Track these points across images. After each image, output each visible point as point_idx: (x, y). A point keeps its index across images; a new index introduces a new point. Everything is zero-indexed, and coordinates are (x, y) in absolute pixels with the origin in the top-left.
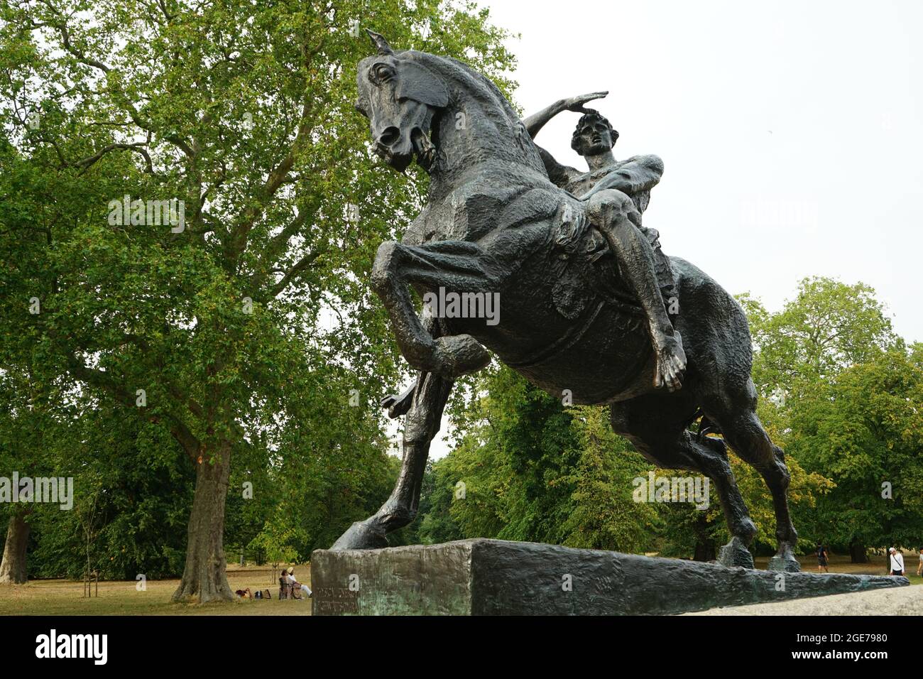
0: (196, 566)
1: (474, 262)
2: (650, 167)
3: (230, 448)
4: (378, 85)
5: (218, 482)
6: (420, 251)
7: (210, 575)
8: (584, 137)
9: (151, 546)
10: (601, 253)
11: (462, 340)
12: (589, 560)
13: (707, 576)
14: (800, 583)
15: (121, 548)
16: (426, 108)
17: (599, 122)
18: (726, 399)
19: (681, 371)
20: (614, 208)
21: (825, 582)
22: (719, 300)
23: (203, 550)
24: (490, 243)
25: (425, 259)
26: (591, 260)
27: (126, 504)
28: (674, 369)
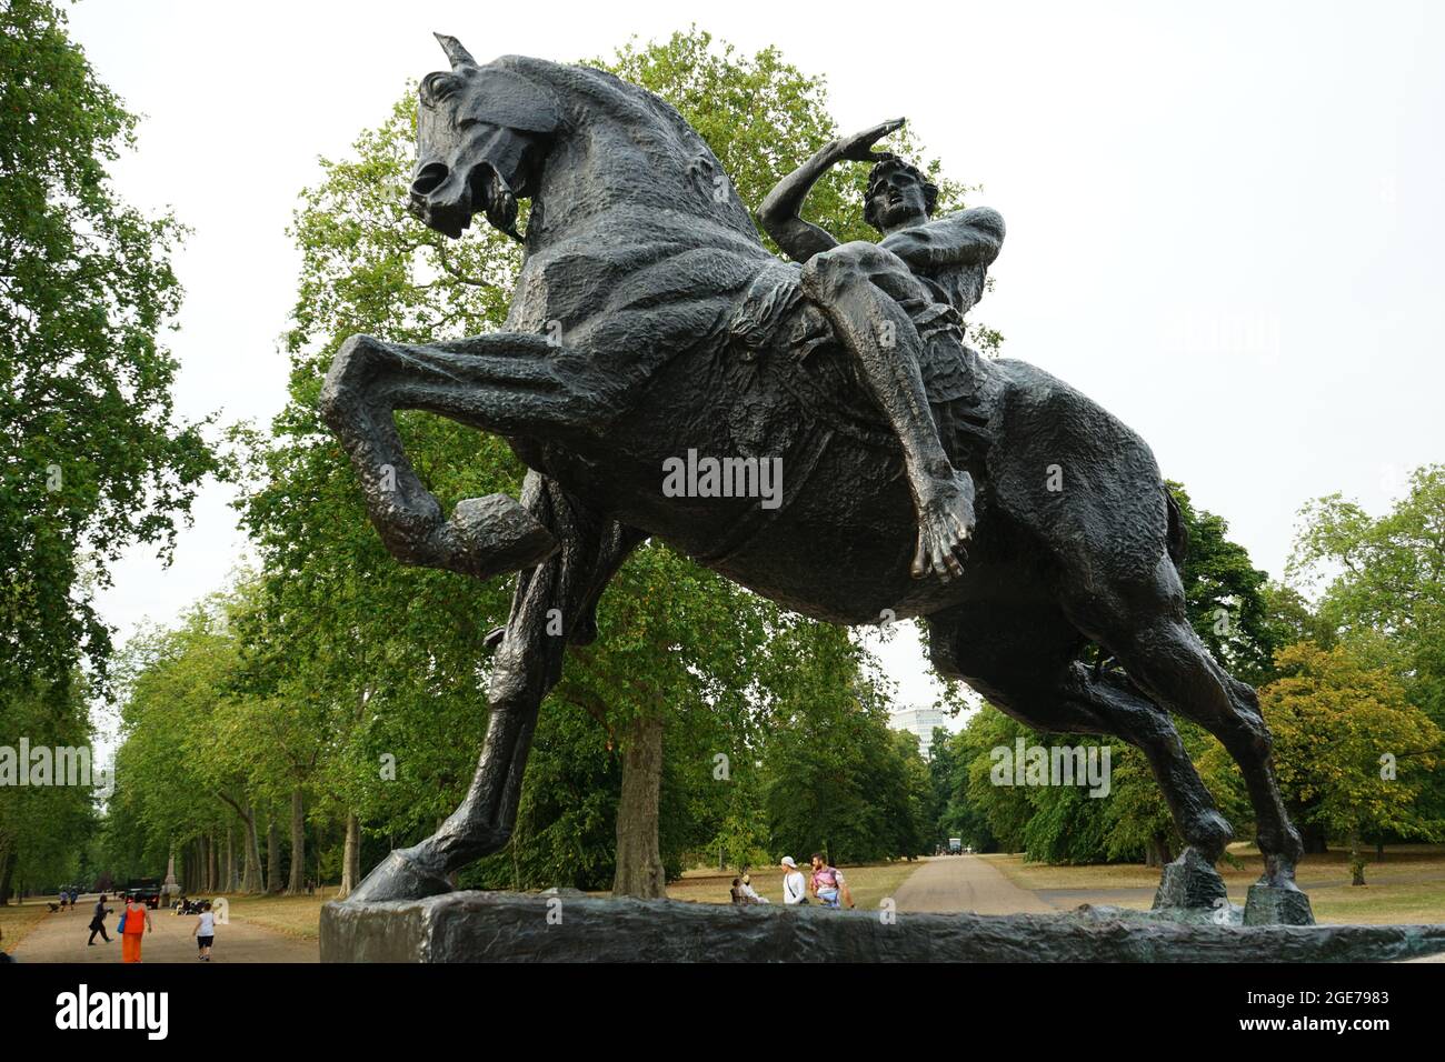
0: (627, 876)
1: (546, 368)
2: (974, 225)
3: (660, 729)
4: (432, 108)
5: (648, 771)
6: (430, 352)
7: (645, 887)
8: (877, 198)
9: (601, 850)
10: (814, 342)
11: (490, 505)
12: (738, 926)
13: (1032, 946)
14: (1261, 948)
15: (567, 853)
16: (509, 134)
17: (901, 173)
18: (1112, 599)
19: (961, 542)
20: (842, 264)
21: (1320, 944)
22: (1087, 423)
23: (636, 856)
24: (583, 334)
25: (438, 365)
26: (799, 357)
27: (571, 800)
28: (948, 540)
